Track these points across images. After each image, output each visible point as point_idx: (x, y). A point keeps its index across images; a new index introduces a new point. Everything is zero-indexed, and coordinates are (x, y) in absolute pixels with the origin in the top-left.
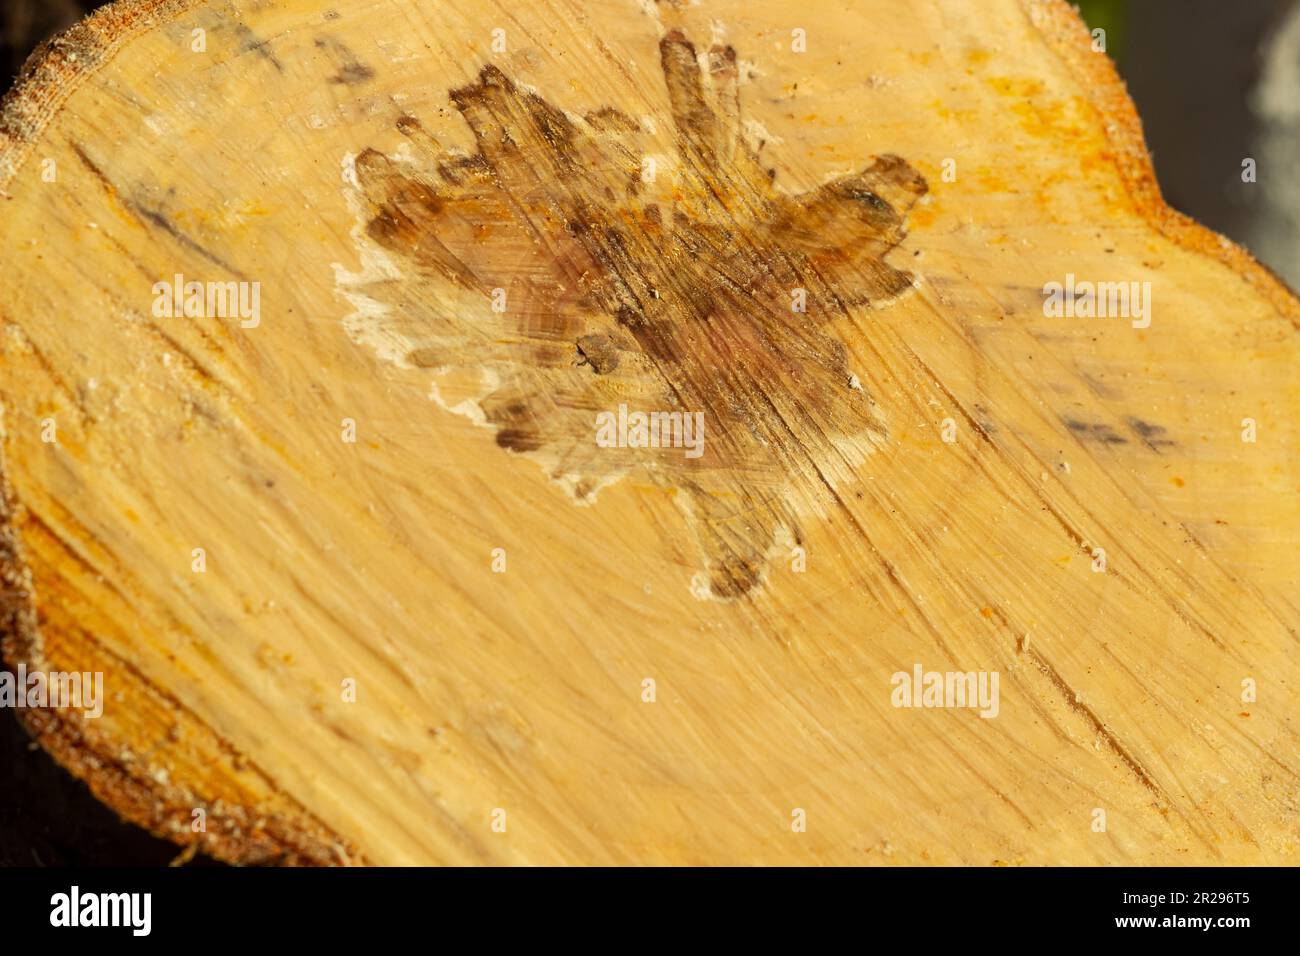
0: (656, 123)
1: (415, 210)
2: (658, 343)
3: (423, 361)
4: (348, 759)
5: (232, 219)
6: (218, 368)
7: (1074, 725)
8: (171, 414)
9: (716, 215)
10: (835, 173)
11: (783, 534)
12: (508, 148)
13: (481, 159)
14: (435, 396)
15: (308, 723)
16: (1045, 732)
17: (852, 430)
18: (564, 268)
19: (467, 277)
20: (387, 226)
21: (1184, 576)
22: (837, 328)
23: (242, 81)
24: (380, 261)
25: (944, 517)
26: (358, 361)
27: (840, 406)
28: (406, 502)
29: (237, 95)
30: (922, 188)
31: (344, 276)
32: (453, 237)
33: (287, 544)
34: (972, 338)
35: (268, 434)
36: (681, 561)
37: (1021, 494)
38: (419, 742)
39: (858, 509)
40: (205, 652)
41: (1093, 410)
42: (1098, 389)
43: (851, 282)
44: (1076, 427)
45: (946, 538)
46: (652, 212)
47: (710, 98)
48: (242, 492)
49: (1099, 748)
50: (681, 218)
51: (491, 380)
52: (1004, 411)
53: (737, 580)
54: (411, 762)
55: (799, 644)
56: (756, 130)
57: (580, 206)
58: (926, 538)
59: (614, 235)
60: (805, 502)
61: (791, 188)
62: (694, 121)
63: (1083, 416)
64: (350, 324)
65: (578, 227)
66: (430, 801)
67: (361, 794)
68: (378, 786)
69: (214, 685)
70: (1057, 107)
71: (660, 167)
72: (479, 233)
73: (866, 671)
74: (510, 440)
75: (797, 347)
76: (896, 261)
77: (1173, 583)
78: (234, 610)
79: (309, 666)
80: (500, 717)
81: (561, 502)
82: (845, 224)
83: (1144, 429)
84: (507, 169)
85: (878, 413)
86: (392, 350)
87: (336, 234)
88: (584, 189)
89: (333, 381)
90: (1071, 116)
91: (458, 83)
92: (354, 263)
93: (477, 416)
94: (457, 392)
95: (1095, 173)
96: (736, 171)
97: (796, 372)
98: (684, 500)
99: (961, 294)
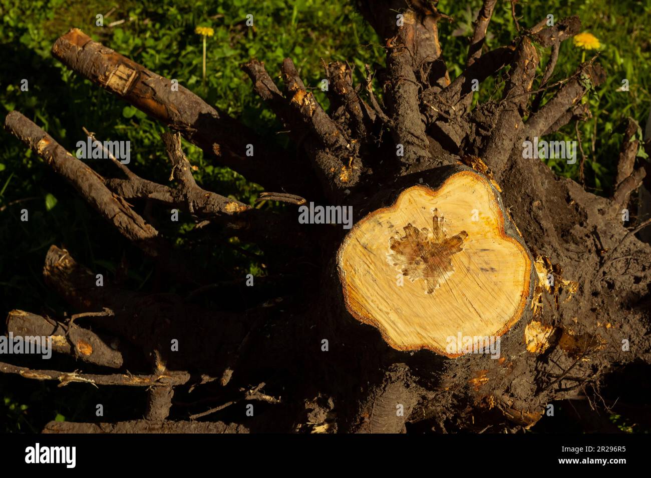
0: (431, 229)
1: (397, 245)
2: (425, 260)
3: (395, 265)
4: (381, 313)
5: (374, 247)
6: (371, 266)
7: (472, 309)
8: (365, 272)
9: (437, 242)
10: (454, 235)
11: (438, 285)
12: (410, 235)
13: (406, 237)
14: (396, 269)
15: (377, 309)
16: (467, 310)
17: (450, 271)
18: (415, 251)
19: (402, 253)
20: (393, 247)
21: (493, 290)
22: (451, 257)
23: (377, 228)
24: (392, 252)
25: (460, 283)
26: (387, 265)
27: (449, 268)
28: (391, 283)
29: (376, 230)
30: (467, 235)
31: (387, 254)
32: (401, 248)
33: (376, 288)
34: (469, 257)
35: (376, 274)
36: (424, 289)
37: (472, 279)
38: (388, 311)
39: (449, 282)
40: (366, 300)
41: (485, 266)
42: (486, 263)
43: (454, 250)
44: (482, 269)
45: (460, 285)
46: (428, 242)
47: (439, 225)
48: (371, 281)
49: (474, 312)
50: (432, 243)
51: (403, 267)
52: (472, 267)
53: (431, 291)
54: (388, 313)
55: (437, 299)
56: (444, 229)
57: (418, 242)
58: (457, 285)
59: (422, 246)
60: (441, 281)
61: (448, 237)
62: (436, 228)
63: (484, 268)
64: (387, 260)
65: (418, 245)
66: (389, 318)
67: (382, 317)
68: (384, 316)
69: (367, 304)
70: (491, 220)
71: (431, 235)
72: (405, 247)
73: (445, 303)
74: (405, 274)
75: (444, 259)
76: (461, 247)
77: (490, 290)
78: (369, 295)
79: (378, 302)
80: (399, 309)
81: (410, 282)
82: (455, 241)
83: (492, 269)
84: (410, 238)
85: (454, 268)
86: (391, 263)
87: (387, 248)
88: (419, 240)
89: (384, 267)
90: (493, 222)
91: (405, 226)
92: (388, 252)
93: (401, 271)
94: (399, 269)
95: (495, 231)
96: (441, 235)
97: (444, 263)
98: (426, 281)
99: (469, 251)
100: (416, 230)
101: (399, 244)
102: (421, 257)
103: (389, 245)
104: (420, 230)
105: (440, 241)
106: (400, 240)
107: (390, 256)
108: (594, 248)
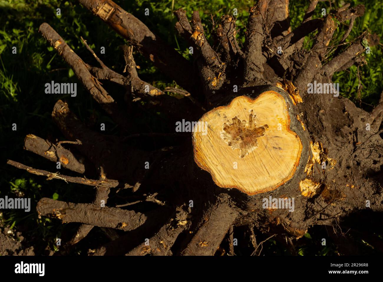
0: (248, 121)
1: (227, 128)
2: (242, 138)
3: (225, 139)
4: (213, 165)
5: (214, 128)
6: (211, 138)
7: (264, 169)
8: (207, 141)
9: (250, 129)
10: (261, 126)
11: (247, 153)
12: (235, 123)
13: (233, 124)
14: (225, 142)
15: (211, 162)
16: (262, 170)
17: (256, 146)
18: (237, 133)
19: (229, 133)
20: (225, 129)
22: (257, 138)
23: (218, 117)
24: (224, 131)
25: (260, 154)
26: (220, 139)
27: (255, 144)
28: (221, 149)
29: (217, 119)
30: (268, 127)
31: (221, 132)
32: (229, 130)
33: (212, 151)
34: (267, 140)
35: (213, 143)
36: (239, 155)
37: (267, 152)
38: (218, 164)
39: (254, 152)
40: (206, 157)
41: (276, 146)
42: (277, 144)
43: (259, 135)
44: (274, 147)
45: (260, 155)
46: (245, 129)
47: (253, 119)
48: (210, 146)
49: (266, 171)
50: (247, 129)
51: (229, 141)
52: (268, 146)
53: (243, 156)
54: (217, 166)
55: (246, 161)
56: (255, 122)
57: (240, 128)
58: (258, 155)
59: (242, 130)
60: (250, 151)
61: (257, 127)
62: (251, 121)
63: (275, 147)
64: (220, 136)
65: (239, 130)
66: (217, 169)
68: (214, 167)
69: (206, 159)
70: (283, 121)
72: (231, 130)
73: (250, 164)
74: (229, 145)
76: (263, 133)
77: (277, 160)
78: (208, 154)
79: (212, 159)
80: (223, 164)
81: (232, 150)
83: (280, 148)
84: (235, 125)
85: (258, 145)
86: (223, 138)
87: (221, 129)
88: (240, 127)
89: (218, 140)
90: (284, 121)
91: (233, 118)
92: (222, 131)
93: (227, 143)
94: (227, 141)
95: (284, 127)
96: (253, 125)
97: (252, 142)
98: (241, 150)
99: (268, 136)
100: (239, 121)
101: (229, 127)
102: (240, 137)
103: (223, 127)
104: (241, 121)
105: (252, 129)
106: (229, 126)
107: (222, 133)
108: (352, 141)
